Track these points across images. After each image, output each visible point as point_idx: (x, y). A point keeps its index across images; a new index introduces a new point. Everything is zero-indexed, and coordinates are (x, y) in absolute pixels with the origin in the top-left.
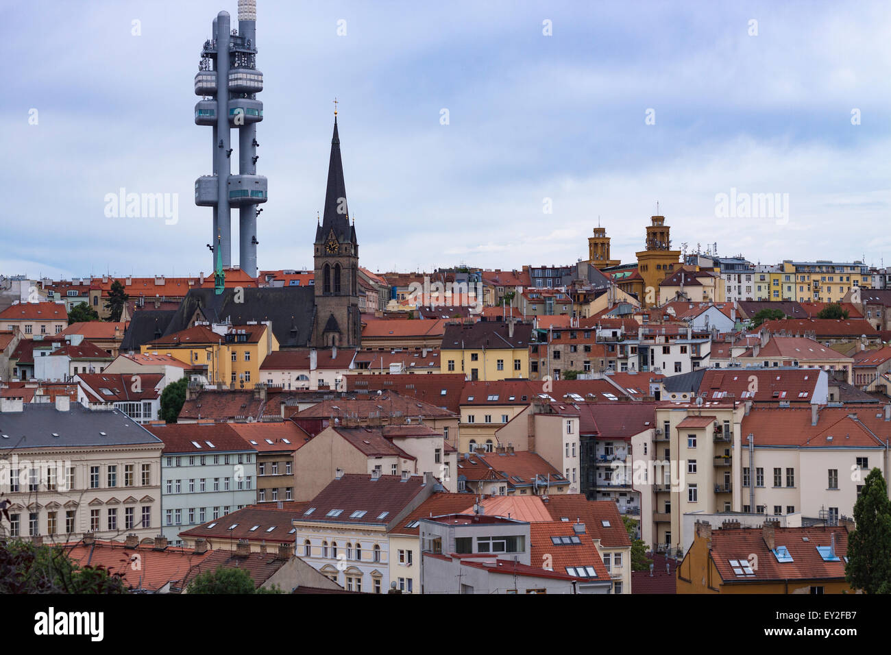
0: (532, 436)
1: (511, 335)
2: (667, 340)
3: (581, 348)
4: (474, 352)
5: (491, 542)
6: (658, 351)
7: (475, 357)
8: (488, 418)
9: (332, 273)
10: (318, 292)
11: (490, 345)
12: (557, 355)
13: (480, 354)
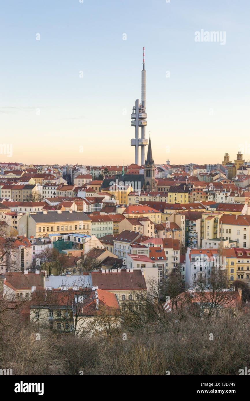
0: (175, 219)
1: (184, 190)
2: (220, 192)
3: (200, 193)
4: (176, 193)
5: (141, 252)
6: (218, 194)
7: (176, 194)
8: (170, 212)
9: (148, 171)
10: (145, 176)
11: (179, 192)
12: (194, 195)
13: (177, 193)
